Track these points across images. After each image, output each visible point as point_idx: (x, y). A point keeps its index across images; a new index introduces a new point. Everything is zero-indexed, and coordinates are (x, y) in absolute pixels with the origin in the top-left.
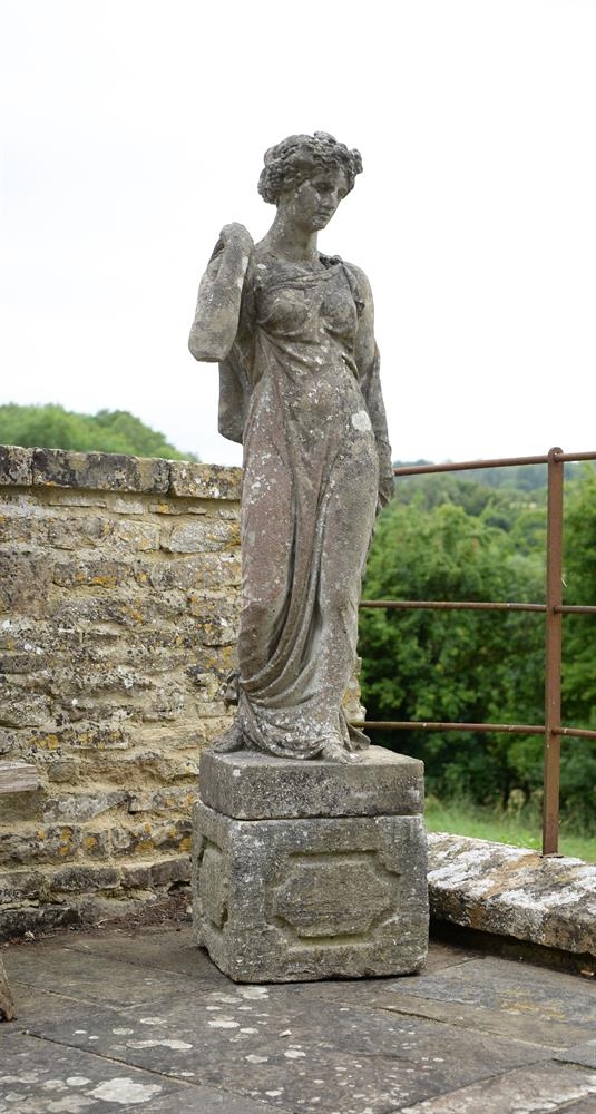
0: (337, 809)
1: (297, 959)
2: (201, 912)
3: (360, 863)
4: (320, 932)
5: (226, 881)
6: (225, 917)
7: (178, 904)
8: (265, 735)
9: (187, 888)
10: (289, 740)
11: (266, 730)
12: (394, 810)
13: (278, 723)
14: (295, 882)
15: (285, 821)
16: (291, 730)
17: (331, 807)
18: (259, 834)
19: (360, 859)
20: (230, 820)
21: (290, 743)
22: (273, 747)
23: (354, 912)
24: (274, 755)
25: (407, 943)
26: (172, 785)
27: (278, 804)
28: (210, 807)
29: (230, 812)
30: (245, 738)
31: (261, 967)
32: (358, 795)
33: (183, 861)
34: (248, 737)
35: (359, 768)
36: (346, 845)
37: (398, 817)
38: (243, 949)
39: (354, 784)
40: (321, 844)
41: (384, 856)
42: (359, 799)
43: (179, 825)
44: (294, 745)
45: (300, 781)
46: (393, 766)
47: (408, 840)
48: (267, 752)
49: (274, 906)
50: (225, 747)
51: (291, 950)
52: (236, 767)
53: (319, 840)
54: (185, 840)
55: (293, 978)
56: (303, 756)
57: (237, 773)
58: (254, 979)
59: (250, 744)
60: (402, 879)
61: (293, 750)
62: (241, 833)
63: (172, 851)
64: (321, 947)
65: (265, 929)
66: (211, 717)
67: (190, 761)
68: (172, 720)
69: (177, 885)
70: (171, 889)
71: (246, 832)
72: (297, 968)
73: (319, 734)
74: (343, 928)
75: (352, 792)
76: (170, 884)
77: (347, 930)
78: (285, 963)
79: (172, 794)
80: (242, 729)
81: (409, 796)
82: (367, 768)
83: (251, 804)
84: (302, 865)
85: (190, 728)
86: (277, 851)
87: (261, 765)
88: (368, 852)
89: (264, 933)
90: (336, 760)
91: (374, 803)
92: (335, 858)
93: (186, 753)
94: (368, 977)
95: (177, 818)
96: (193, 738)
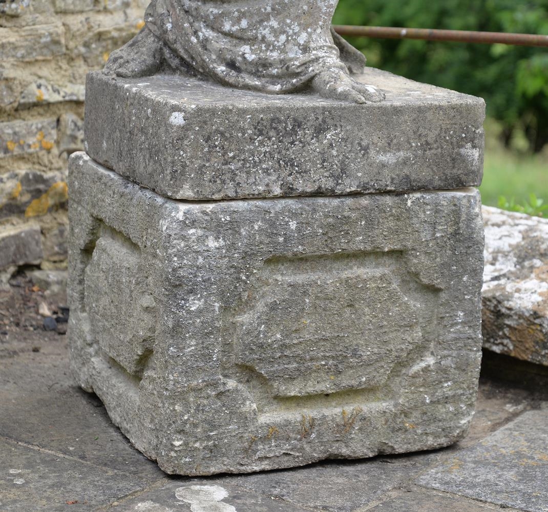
0: (347, 181)
1: (273, 433)
2: (89, 338)
3: (378, 272)
4: (312, 387)
5: (147, 301)
6: (144, 360)
7: (26, 300)
8: (205, 47)
9: (37, 274)
10: (251, 57)
11: (206, 40)
12: (437, 183)
13: (227, 27)
14: (273, 307)
15: (259, 203)
16: (252, 41)
17: (337, 178)
18: (216, 227)
19: (377, 266)
20: (160, 200)
21: (251, 63)
22: (221, 69)
23: (366, 353)
24: (222, 82)
25: (446, 400)
26: (15, 118)
27: (248, 173)
28: (110, 169)
29: (163, 186)
30: (167, 52)
31: (214, 451)
32: (382, 158)
33: (30, 234)
34: (174, 52)
35: (384, 111)
36: (359, 243)
37: (442, 194)
38: (185, 423)
39: (376, 139)
40: (318, 242)
41: (419, 261)
42: (384, 166)
43: (26, 180)
44: (260, 67)
45: (287, 134)
46: (440, 108)
47: (456, 233)
48: (209, 76)
49: (237, 348)
50: (134, 67)
51: (263, 419)
52: (175, 108)
53: (314, 235)
54: (35, 203)
55: (265, 466)
56: (278, 87)
57: (177, 119)
58: (202, 471)
59: (175, 62)
60: (444, 296)
61: (256, 74)
62: (184, 225)
63: (15, 219)
64: (311, 412)
65: (221, 388)
66: (73, 13)
67: (42, 82)
68: (15, 16)
69: (22, 270)
70: (14, 276)
71: (193, 223)
72: (272, 449)
73: (305, 49)
74: (346, 381)
75: (372, 153)
76: (12, 269)
77: (354, 383)
78: (253, 442)
79: (15, 133)
80: (162, 38)
81: (463, 159)
82: (397, 111)
83: (202, 174)
84: (287, 277)
85: (42, 29)
86: (245, 256)
87: (220, 105)
88: (392, 253)
89: (220, 395)
90: (344, 96)
91: (406, 171)
92: (336, 265)
93: (35, 69)
94: (383, 456)
95: (23, 169)
96: (46, 46)
